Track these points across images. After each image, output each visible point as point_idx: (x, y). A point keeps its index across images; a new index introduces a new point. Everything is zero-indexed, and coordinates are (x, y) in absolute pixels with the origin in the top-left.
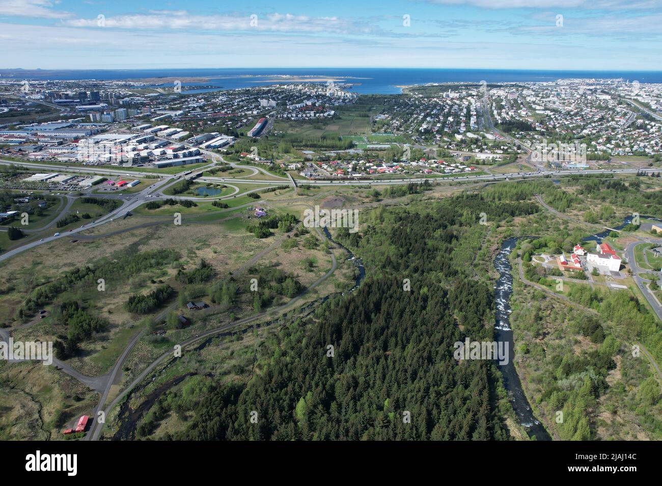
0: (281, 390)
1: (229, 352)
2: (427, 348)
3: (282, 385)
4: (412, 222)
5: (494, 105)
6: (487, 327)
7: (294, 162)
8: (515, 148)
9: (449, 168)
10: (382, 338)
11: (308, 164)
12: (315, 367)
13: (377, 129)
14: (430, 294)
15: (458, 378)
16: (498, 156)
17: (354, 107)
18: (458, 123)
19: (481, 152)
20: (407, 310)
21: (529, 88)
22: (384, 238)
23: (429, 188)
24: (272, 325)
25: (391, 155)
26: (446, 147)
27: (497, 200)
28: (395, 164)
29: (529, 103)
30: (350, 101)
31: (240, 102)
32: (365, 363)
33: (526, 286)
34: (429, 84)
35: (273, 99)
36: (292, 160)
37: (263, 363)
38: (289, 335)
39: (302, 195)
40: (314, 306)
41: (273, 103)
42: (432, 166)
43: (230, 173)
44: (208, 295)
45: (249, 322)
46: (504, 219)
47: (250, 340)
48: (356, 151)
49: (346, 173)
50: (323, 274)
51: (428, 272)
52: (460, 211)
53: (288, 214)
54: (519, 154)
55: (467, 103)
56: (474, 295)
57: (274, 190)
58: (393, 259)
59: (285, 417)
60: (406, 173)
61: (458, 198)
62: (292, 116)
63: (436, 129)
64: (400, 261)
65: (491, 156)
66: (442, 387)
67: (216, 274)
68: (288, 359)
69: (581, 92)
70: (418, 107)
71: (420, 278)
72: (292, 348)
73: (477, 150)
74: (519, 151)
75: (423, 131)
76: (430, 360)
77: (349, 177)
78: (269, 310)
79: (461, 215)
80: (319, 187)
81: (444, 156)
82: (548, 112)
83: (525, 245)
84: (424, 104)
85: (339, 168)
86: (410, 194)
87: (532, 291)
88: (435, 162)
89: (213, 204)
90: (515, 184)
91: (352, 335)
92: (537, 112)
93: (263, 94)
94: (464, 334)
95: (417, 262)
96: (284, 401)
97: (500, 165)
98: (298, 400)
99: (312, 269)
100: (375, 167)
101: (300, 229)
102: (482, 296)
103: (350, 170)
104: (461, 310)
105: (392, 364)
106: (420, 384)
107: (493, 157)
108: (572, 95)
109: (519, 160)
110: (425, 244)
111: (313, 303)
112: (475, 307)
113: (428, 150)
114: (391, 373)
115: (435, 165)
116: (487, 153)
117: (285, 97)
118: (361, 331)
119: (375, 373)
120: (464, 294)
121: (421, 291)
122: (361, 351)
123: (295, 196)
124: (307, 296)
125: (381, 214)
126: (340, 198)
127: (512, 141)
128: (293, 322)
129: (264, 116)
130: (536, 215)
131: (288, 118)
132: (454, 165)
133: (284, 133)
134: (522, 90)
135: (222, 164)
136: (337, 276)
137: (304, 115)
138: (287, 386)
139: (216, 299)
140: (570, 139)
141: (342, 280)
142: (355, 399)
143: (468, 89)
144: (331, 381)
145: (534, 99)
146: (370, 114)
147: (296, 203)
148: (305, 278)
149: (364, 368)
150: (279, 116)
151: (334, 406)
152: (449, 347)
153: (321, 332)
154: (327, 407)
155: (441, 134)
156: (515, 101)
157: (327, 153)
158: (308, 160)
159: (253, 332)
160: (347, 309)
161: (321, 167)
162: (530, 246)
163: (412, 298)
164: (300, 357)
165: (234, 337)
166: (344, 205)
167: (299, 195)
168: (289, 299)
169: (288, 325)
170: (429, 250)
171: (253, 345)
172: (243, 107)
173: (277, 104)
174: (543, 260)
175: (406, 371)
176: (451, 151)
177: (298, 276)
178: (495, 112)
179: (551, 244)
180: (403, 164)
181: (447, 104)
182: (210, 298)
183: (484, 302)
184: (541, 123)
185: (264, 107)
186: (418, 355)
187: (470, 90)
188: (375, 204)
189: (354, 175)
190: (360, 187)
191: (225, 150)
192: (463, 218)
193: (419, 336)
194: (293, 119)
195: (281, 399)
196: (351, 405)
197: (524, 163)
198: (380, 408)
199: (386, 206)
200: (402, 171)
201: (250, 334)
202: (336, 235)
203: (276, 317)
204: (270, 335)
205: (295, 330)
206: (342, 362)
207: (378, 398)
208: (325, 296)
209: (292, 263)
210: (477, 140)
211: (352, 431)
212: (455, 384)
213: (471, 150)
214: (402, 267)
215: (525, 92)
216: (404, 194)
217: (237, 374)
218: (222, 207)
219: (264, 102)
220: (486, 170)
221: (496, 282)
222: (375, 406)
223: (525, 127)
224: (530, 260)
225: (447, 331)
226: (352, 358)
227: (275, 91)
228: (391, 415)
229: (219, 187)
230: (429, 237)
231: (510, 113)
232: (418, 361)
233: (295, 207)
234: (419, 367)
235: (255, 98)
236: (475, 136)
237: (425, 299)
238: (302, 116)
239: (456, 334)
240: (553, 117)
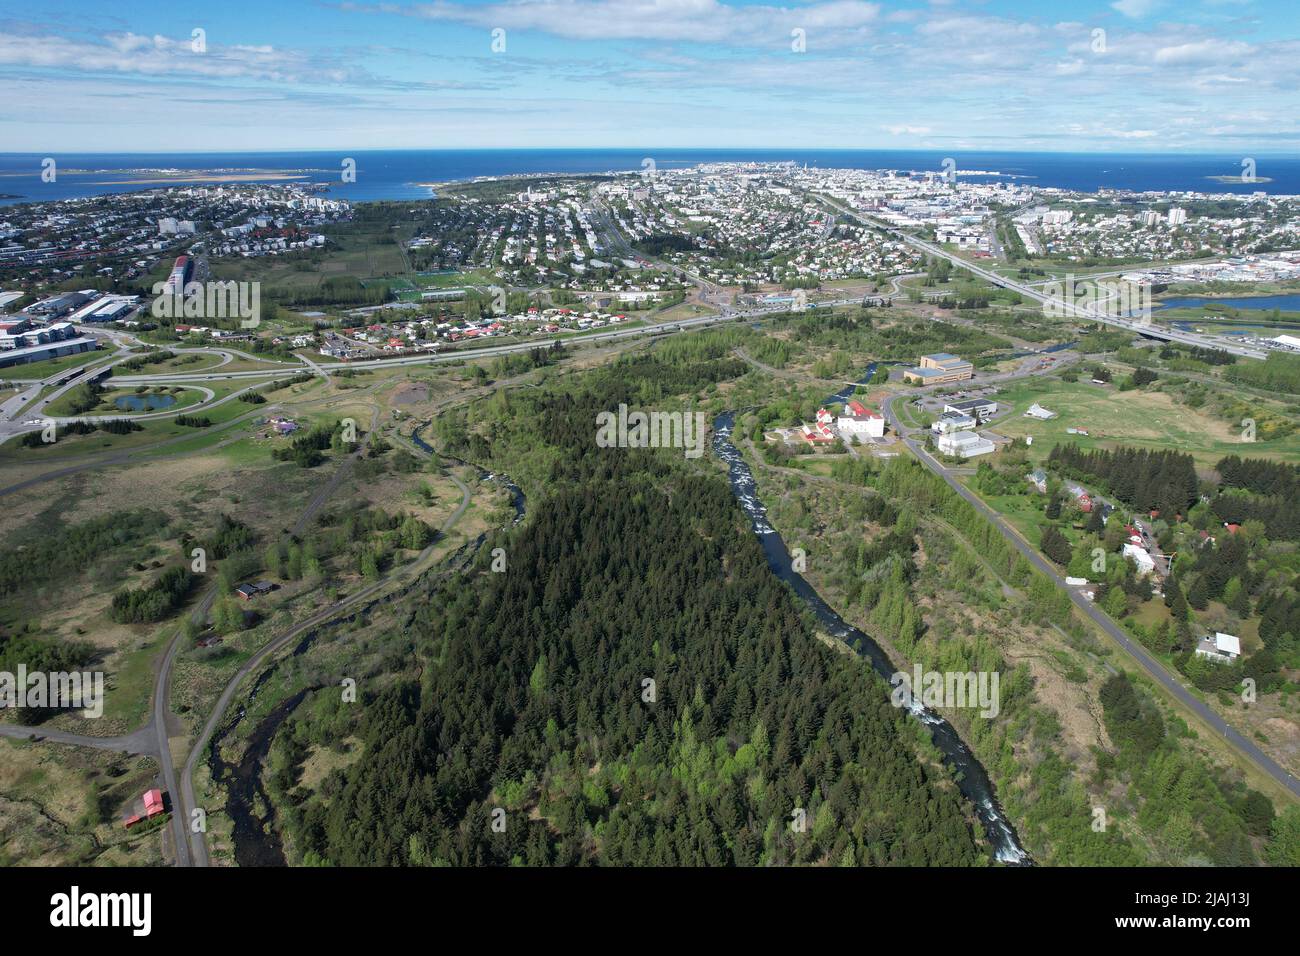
6: (743, 532)
7: (298, 333)
8: (678, 280)
9: (582, 320)
11: (326, 334)
13: (423, 264)
14: (646, 502)
16: (655, 294)
17: (358, 227)
18: (568, 244)
19: (625, 288)
22: (530, 438)
23: (564, 354)
24: (411, 594)
25: (475, 307)
26: (563, 286)
28: (488, 320)
29: (671, 205)
31: (106, 225)
33: (772, 473)
34: (480, 179)
36: (290, 329)
39: (346, 388)
41: (189, 226)
42: (553, 319)
43: (175, 365)
45: (368, 596)
46: (702, 388)
47: (383, 622)
48: (404, 306)
49: (407, 342)
50: (454, 506)
52: (633, 383)
53: (338, 423)
54: (685, 288)
55: (567, 210)
57: (287, 385)
58: (564, 465)
60: (515, 334)
61: (619, 365)
62: (242, 250)
63: (533, 257)
64: (576, 466)
65: (645, 295)
67: (260, 536)
69: (744, 184)
70: (481, 220)
73: (617, 288)
74: (685, 284)
75: (510, 262)
77: (416, 349)
78: (392, 573)
79: (638, 389)
80: (369, 372)
81: (567, 301)
82: (708, 219)
84: (489, 215)
85: (391, 336)
86: (536, 367)
87: (782, 479)
88: (556, 313)
89: (176, 422)
90: (699, 336)
92: (693, 219)
94: (717, 546)
97: (663, 309)
99: (432, 501)
100: (456, 329)
103: (412, 338)
107: (648, 297)
108: (732, 188)
109: (688, 298)
113: (533, 293)
115: (557, 318)
116: (634, 291)
120: (696, 494)
121: (634, 501)
123: (334, 392)
124: (445, 542)
125: (506, 403)
126: (423, 385)
127: (669, 269)
129: (180, 252)
130: (745, 376)
131: (236, 254)
132: (589, 315)
135: (143, 349)
136: (480, 506)
137: (267, 247)
141: (491, 510)
145: (676, 198)
146: (396, 238)
147: (342, 403)
148: (432, 516)
150: (214, 250)
152: (707, 564)
155: (544, 265)
157: (354, 313)
159: (382, 610)
161: (353, 337)
162: (757, 419)
165: (354, 624)
166: (431, 396)
167: (340, 388)
168: (418, 552)
171: (395, 628)
173: (196, 228)
174: (780, 437)
176: (575, 293)
178: (623, 223)
179: (785, 413)
180: (504, 320)
181: (532, 213)
184: (705, 236)
185: (171, 235)
188: (486, 390)
189: (424, 346)
190: (447, 364)
191: (135, 323)
194: (246, 254)
197: (698, 302)
199: (508, 390)
201: (379, 613)
202: (443, 446)
208: (476, 538)
209: (391, 498)
210: (612, 271)
213: (607, 289)
215: (657, 187)
216: (526, 369)
218: (199, 426)
219: (167, 224)
220: (643, 319)
223: (682, 244)
224: (763, 438)
229: (166, 392)
231: (648, 223)
233: (341, 410)
236: (607, 265)
240: (719, 225)
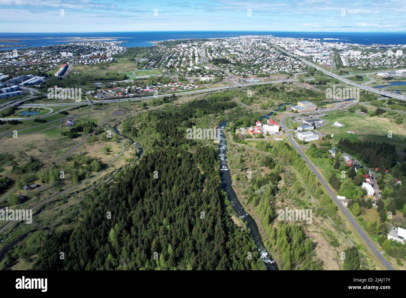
0: (98, 227)
1: (59, 211)
2: (184, 186)
3: (98, 223)
4: (168, 118)
5: (208, 50)
6: (216, 170)
7: (90, 90)
8: (221, 73)
9: (186, 87)
10: (158, 185)
11: (99, 90)
12: (118, 209)
13: (141, 67)
14: (182, 157)
15: (203, 199)
16: (212, 78)
17: (125, 55)
18: (189, 61)
19: (203, 76)
20: (170, 167)
21: (225, 41)
22: (152, 129)
23: (175, 99)
24: (87, 190)
25: (151, 82)
26: (183, 75)
27: (214, 102)
28: (154, 86)
29: (226, 49)
30: (122, 51)
31: (46, 54)
32: (148, 201)
33: (234, 146)
34: (170, 40)
35: (71, 52)
36: (88, 89)
37: (83, 213)
38: (99, 194)
39: (97, 109)
40: (113, 174)
41: (71, 54)
42: (176, 86)
43: (45, 100)
44: (38, 179)
45: (71, 191)
46: (219, 112)
47: (72, 201)
48: (129, 81)
49: (124, 94)
50: (116, 155)
51: (180, 145)
52: (194, 110)
53: (89, 122)
54: (223, 76)
55: (192, 50)
56: (207, 154)
57: (77, 108)
58: (159, 140)
59: (103, 242)
60: (161, 91)
61: (192, 103)
62: (85, 62)
63: (176, 65)
64: (163, 141)
65: (209, 78)
66: (195, 206)
67: (43, 165)
68: (100, 208)
69: (252, 42)
70: (164, 53)
71: (176, 149)
72: (102, 201)
73: (201, 76)
74: (223, 75)
75: (169, 67)
76: (187, 193)
77: (126, 96)
78: (84, 181)
80: (108, 104)
81: (183, 80)
82: (237, 53)
83: (231, 124)
84: (168, 51)
85: (120, 92)
86: (165, 103)
87: (237, 148)
88: (178, 84)
89: (35, 121)
90: (223, 93)
91: (139, 187)
92: (231, 53)
93: (63, 49)
94: (204, 176)
95: (173, 140)
96: (101, 233)
97: (214, 83)
98: (110, 230)
99: (109, 153)
100: (142, 89)
101: (98, 130)
102: (211, 154)
103: (127, 92)
104: (201, 163)
105: (165, 198)
106: (182, 206)
107: (210, 79)
108: (248, 43)
109: (224, 80)
110: (177, 130)
111: (112, 173)
112: (209, 161)
113: (173, 77)
114: (165, 204)
115: (177, 86)
116: (206, 77)
117: (79, 50)
118: (144, 184)
119: (156, 205)
120: (202, 154)
121: (177, 156)
122: (146, 194)
123: (93, 111)
124: (107, 169)
125: (149, 116)
126: (122, 109)
127: (219, 69)
128: (100, 186)
129: (65, 63)
130: (235, 108)
131: (82, 64)
132: (188, 85)
133: (81, 73)
134: (222, 42)
135: (38, 95)
136: (126, 155)
137: (93, 61)
138: (101, 223)
139: (45, 180)
140: (249, 67)
141: (129, 157)
142: (145, 222)
143: (192, 42)
144: (129, 215)
145: (228, 46)
146: (136, 58)
147: (94, 115)
148: (105, 159)
149: (149, 204)
150: (76, 62)
151: (133, 229)
152: (196, 184)
153: (119, 188)
154: (128, 230)
155: (179, 68)
156: (219, 48)
157: (111, 84)
158: (99, 88)
159: (74, 196)
160: (134, 172)
161: (107, 91)
162: (234, 124)
163: (173, 160)
164: (108, 205)
165: (61, 202)
166: (125, 113)
167: (95, 110)
168: (96, 173)
169: (97, 188)
170: (179, 133)
171: (75, 204)
172: (49, 57)
173: (74, 55)
174: (241, 131)
175: (174, 201)
176: (186, 77)
177: (100, 158)
178: (209, 54)
179: (245, 122)
180: (159, 86)
181: (181, 51)
182: (40, 180)
183: (213, 156)
184: (234, 59)
185: (64, 57)
186: (179, 191)
187: (193, 42)
188: (145, 111)
189: (129, 95)
190: (134, 102)
191: (39, 86)
192: (197, 113)
193: (179, 181)
194: (85, 64)
195: (99, 232)
196: (143, 226)
197: (227, 81)
198: (161, 224)
199: (152, 111)
200: (159, 90)
201: (73, 198)
202: (122, 131)
203: (89, 185)
204: (86, 197)
205: (102, 191)
206: (135, 204)
207: (159, 219)
208: (119, 168)
209: (96, 151)
210: (200, 70)
211: (146, 240)
212: (202, 203)
213: (197, 76)
214: (165, 144)
215: (224, 43)
216: (161, 103)
217: (66, 224)
218: (42, 122)
219: (64, 54)
220: (207, 87)
221: (218, 145)
222: (158, 224)
223: (225, 61)
224: (235, 131)
225: (194, 175)
226: (141, 200)
227: (71, 47)
228: (168, 227)
229: (38, 110)
230: (179, 126)
231: (216, 54)
232: (180, 194)
233: (93, 117)
234: (181, 197)
235: (57, 52)
236: (199, 68)
237: (180, 160)
238: (92, 62)
239: (199, 176)
240: (239, 55)
